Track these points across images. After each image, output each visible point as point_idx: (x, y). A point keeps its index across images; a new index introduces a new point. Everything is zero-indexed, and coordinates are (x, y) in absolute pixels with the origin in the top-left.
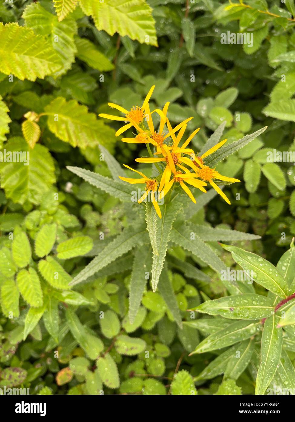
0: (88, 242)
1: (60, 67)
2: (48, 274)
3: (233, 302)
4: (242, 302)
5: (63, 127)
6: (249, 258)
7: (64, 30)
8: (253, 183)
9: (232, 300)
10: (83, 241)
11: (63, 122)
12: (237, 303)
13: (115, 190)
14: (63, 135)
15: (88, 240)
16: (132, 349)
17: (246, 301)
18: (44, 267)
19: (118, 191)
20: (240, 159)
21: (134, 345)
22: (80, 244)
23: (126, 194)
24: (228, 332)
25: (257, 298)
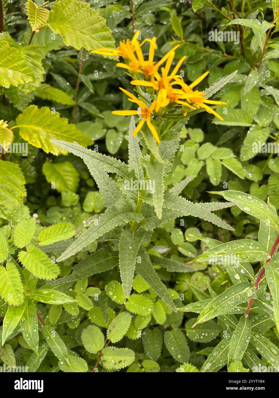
0: (71, 229)
1: (32, 80)
2: (30, 264)
3: (230, 248)
4: (239, 247)
5: (35, 136)
6: (240, 197)
7: (32, 57)
8: (216, 178)
9: (229, 247)
10: (65, 227)
11: (35, 132)
12: (234, 249)
13: (99, 161)
14: (35, 143)
15: (70, 227)
16: (120, 362)
17: (242, 246)
18: (24, 258)
19: (102, 163)
20: (200, 160)
21: (122, 358)
22: (63, 231)
23: (109, 166)
24: (226, 297)
25: (252, 244)
